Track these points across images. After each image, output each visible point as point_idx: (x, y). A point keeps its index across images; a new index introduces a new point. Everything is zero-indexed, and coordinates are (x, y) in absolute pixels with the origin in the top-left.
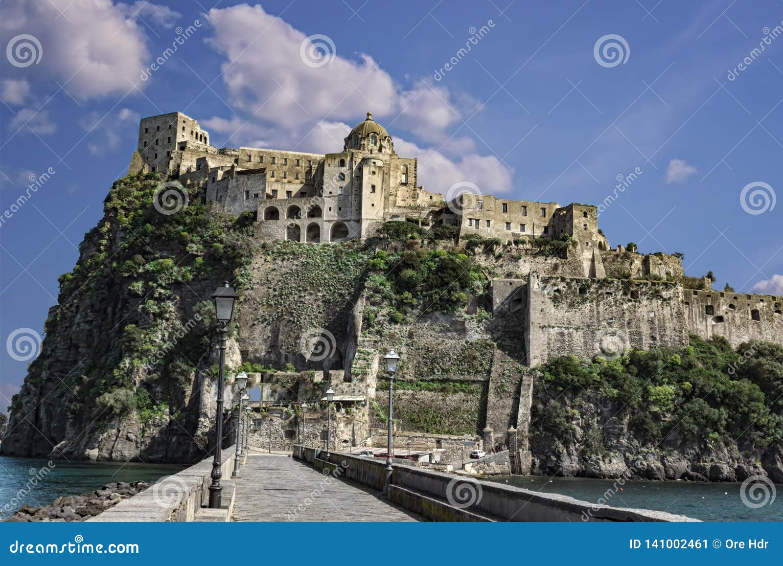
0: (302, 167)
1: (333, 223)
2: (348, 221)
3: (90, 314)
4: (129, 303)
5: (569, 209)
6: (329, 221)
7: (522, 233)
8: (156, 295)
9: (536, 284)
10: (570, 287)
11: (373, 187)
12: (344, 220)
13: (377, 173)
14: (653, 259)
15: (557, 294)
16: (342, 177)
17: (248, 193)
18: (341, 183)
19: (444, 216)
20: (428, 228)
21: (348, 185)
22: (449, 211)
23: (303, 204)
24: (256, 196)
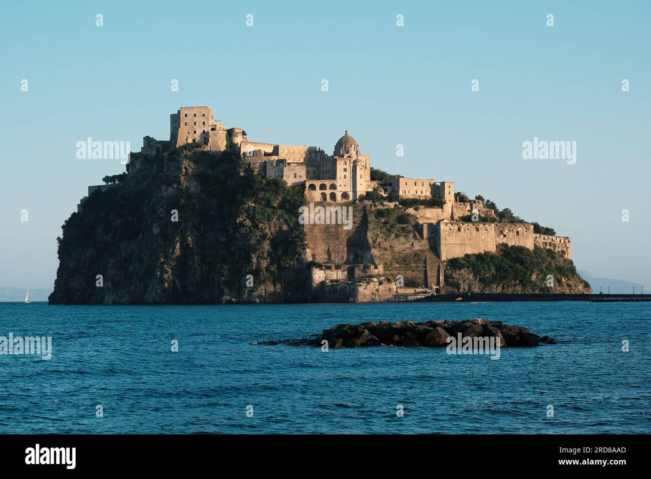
1: (342, 193)
2: (349, 192)
5: (443, 183)
6: (340, 191)
7: (422, 195)
10: (454, 227)
11: (361, 176)
12: (347, 191)
13: (362, 169)
16: (345, 170)
17: (295, 174)
18: (345, 173)
19: (388, 188)
20: (383, 194)
21: (349, 174)
22: (390, 185)
23: (328, 183)
24: (300, 176)
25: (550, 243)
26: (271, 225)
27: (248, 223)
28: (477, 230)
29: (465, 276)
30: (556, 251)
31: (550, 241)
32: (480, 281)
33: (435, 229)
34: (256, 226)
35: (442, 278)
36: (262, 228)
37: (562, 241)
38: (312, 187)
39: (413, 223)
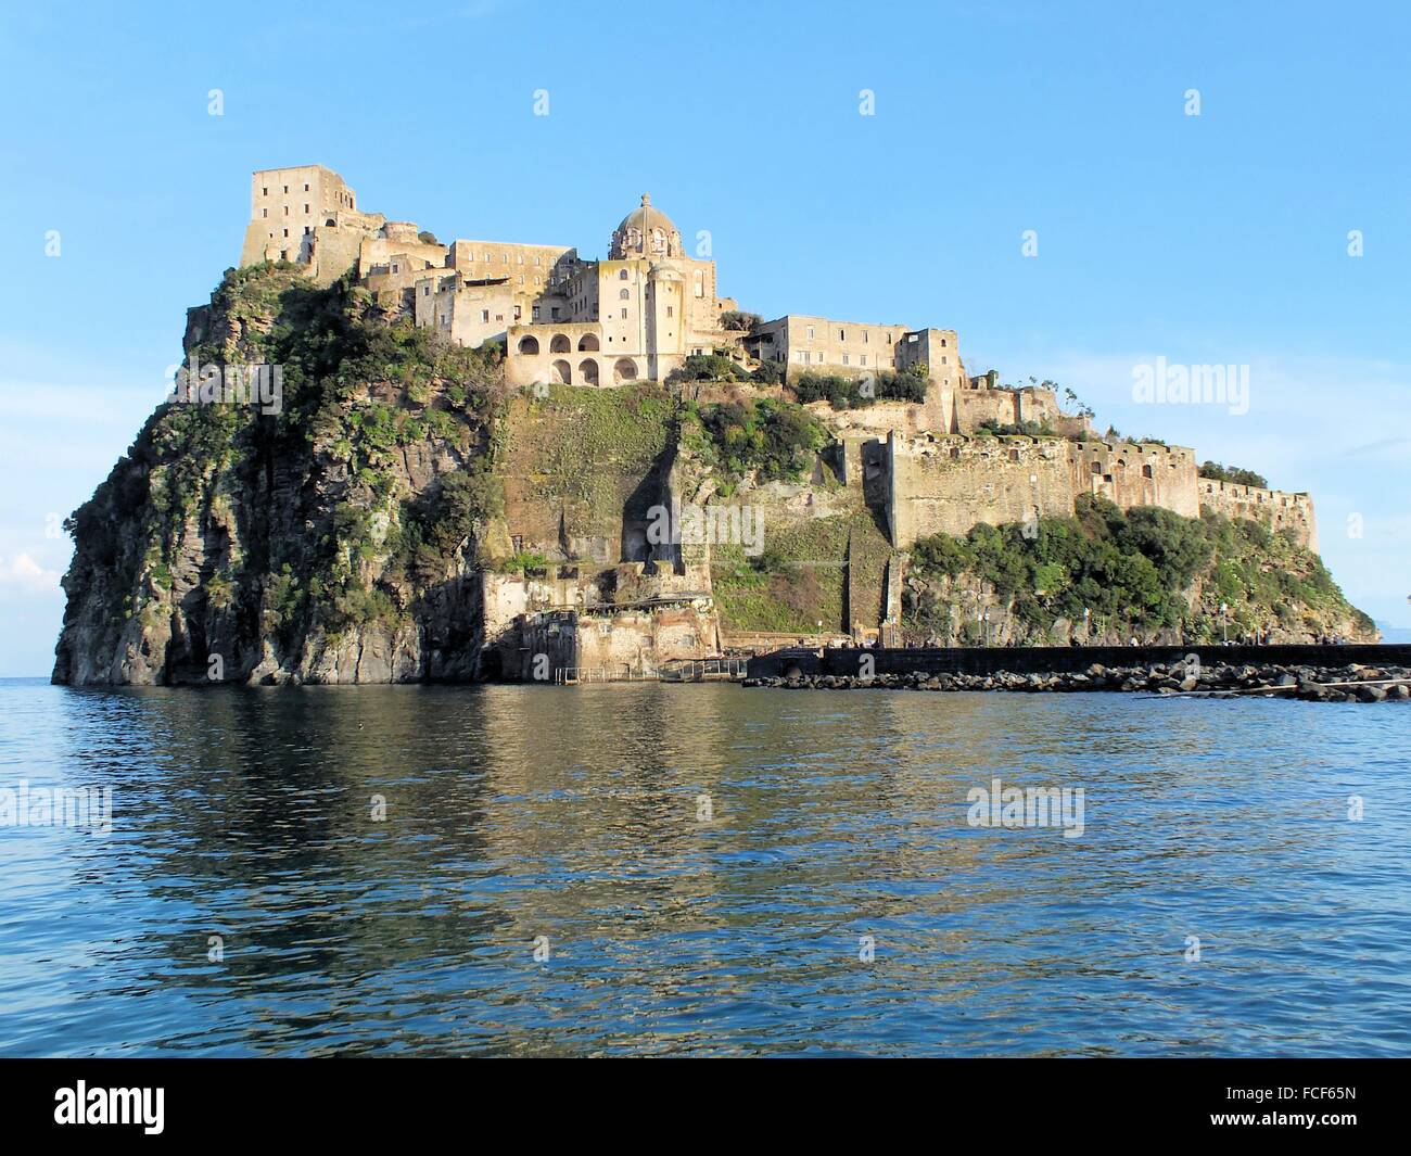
0: (543, 267)
1: (617, 359)
2: (636, 356)
3: (236, 482)
4: (325, 471)
5: (923, 334)
6: (610, 356)
7: (862, 367)
8: (373, 461)
9: (900, 447)
10: (939, 448)
11: (670, 309)
12: (632, 356)
13: (673, 290)
14: (1025, 398)
15: (924, 456)
16: (625, 294)
17: (486, 314)
18: (625, 304)
19: (761, 347)
20: (743, 365)
21: (636, 304)
22: (768, 338)
23: (574, 335)
24: (499, 318)
25: (1253, 507)
26: (409, 456)
27: (345, 451)
28: (1015, 456)
29: (969, 594)
30: (1272, 531)
31: (1254, 500)
32: (1017, 610)
33: (877, 457)
34: (363, 459)
35: (894, 602)
36: (377, 465)
37: (1290, 503)
38: (529, 345)
39: (821, 442)
